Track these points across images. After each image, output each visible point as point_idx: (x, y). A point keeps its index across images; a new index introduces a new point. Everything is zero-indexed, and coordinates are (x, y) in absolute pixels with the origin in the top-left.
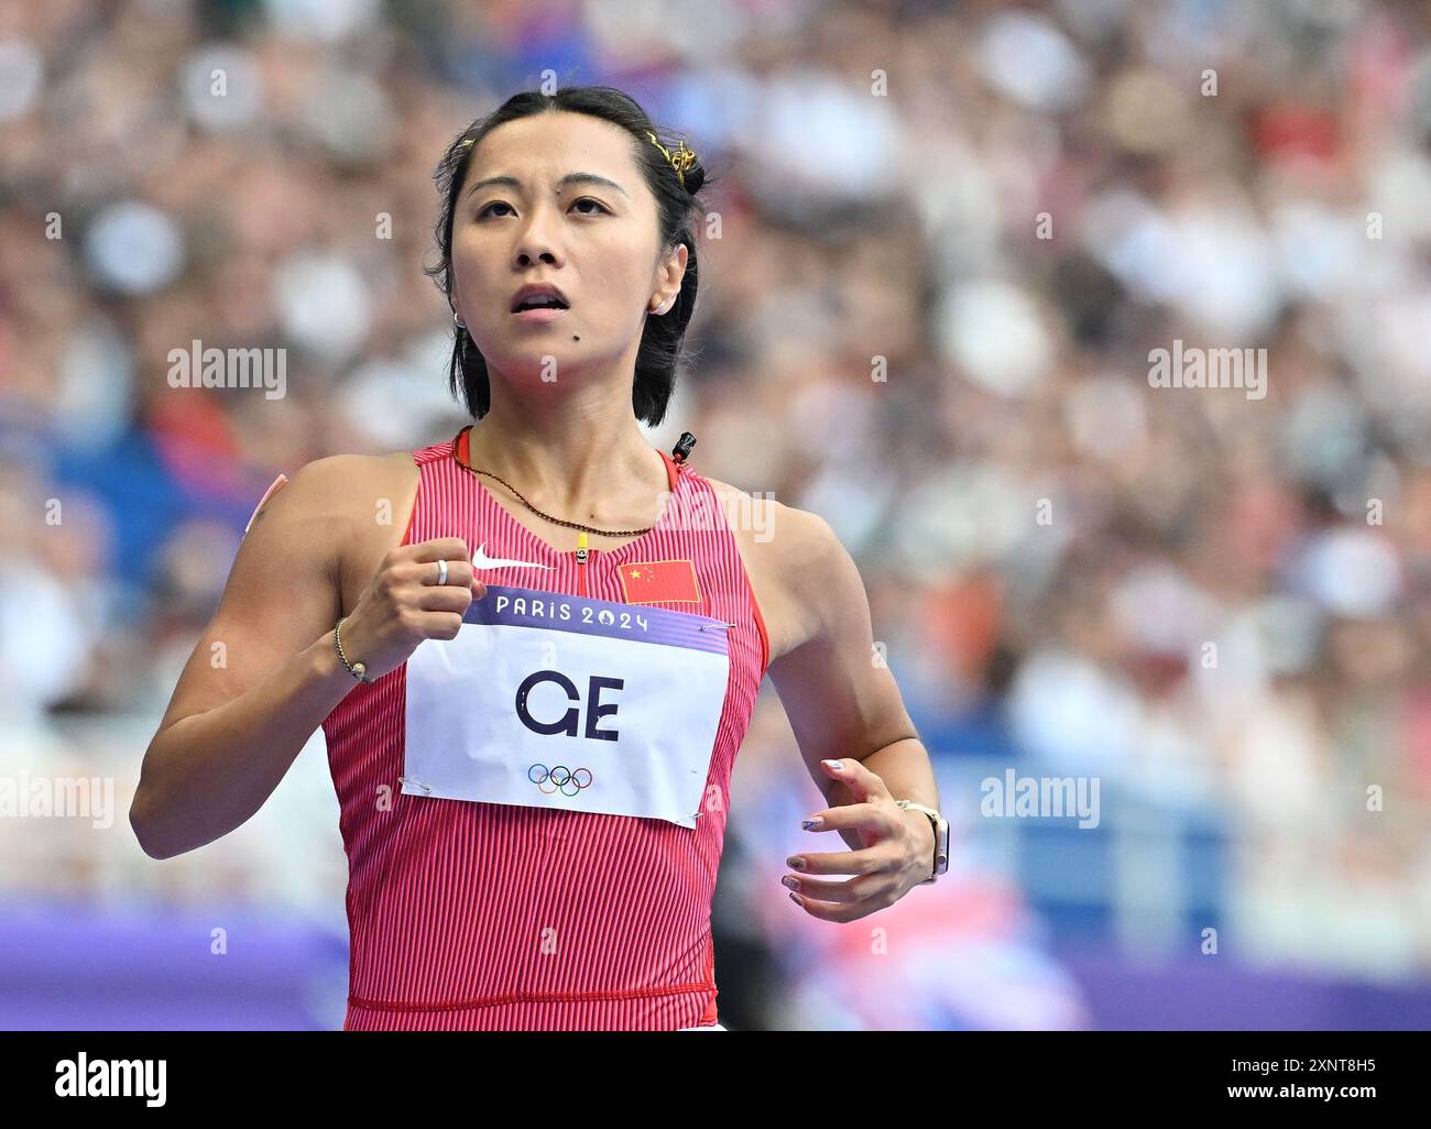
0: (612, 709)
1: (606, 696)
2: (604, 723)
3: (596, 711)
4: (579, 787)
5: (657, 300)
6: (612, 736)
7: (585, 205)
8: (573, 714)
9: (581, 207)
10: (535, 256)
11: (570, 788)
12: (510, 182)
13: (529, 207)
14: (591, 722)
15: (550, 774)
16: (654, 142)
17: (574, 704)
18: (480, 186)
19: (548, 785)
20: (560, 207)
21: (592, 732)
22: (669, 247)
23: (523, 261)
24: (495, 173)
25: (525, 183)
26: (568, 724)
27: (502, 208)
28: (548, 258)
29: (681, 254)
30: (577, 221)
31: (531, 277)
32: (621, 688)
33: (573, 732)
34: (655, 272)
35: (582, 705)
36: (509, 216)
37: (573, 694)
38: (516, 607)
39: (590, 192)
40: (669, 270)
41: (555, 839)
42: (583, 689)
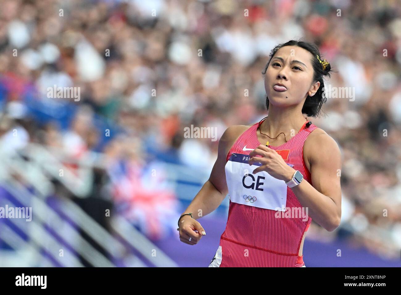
0: (262, 184)
1: (261, 181)
2: (260, 187)
3: (259, 184)
4: (254, 201)
5: (310, 93)
6: (262, 190)
7: (296, 68)
8: (253, 184)
9: (295, 68)
10: (281, 77)
11: (252, 201)
12: (281, 59)
13: (284, 65)
14: (257, 186)
15: (248, 198)
16: (318, 58)
17: (254, 182)
18: (275, 58)
19: (247, 200)
20: (291, 67)
21: (257, 189)
22: (315, 82)
23: (279, 77)
24: (279, 57)
25: (285, 60)
26: (252, 186)
27: (278, 65)
28: (285, 78)
29: (318, 84)
30: (294, 71)
31: (279, 82)
32: (264, 179)
33: (253, 188)
34: (311, 86)
35: (255, 182)
36: (279, 67)
37: (254, 180)
38: (246, 159)
39: (298, 65)
40: (315, 87)
41: (254, 212)
42: (256, 179)
